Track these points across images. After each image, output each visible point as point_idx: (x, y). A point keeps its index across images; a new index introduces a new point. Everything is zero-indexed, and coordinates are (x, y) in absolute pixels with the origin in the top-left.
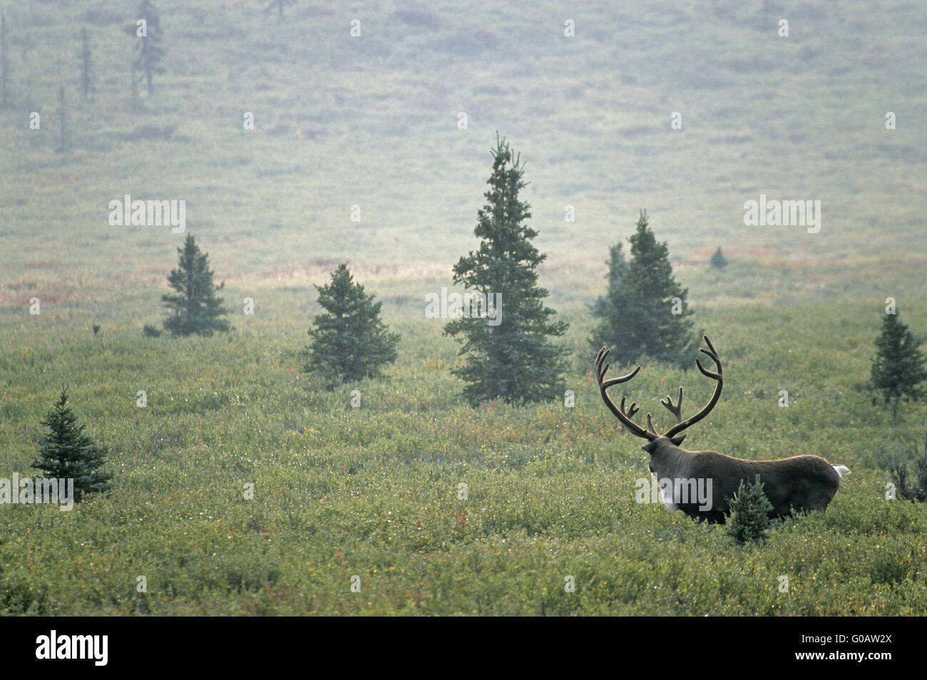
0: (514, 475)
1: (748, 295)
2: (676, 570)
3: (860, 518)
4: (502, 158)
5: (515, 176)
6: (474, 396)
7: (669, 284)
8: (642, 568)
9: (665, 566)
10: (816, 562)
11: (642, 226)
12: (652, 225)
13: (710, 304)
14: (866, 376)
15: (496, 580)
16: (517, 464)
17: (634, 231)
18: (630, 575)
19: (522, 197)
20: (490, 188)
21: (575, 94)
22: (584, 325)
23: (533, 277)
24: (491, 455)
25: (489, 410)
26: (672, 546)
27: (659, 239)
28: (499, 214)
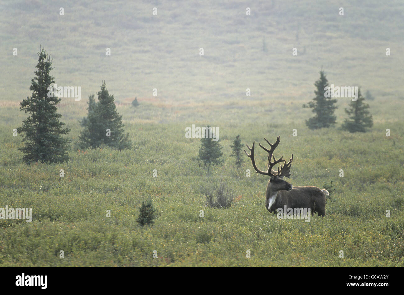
0: (45, 195)
1: (148, 118)
2: (114, 237)
3: (193, 215)
4: (42, 57)
5: (48, 65)
6: (28, 160)
7: (114, 113)
8: (99, 236)
9: (109, 235)
10: (174, 234)
11: (103, 88)
12: (107, 88)
13: (132, 122)
14: (197, 154)
15: (36, 240)
16: (46, 190)
17: (100, 90)
18: (94, 239)
19: (51, 74)
20: (37, 70)
21: (74, 29)
22: (77, 130)
23: (55, 109)
24: (35, 185)
25: (34, 166)
26: (113, 226)
27: (110, 94)
28: (41, 81)
